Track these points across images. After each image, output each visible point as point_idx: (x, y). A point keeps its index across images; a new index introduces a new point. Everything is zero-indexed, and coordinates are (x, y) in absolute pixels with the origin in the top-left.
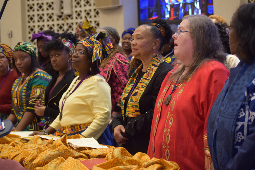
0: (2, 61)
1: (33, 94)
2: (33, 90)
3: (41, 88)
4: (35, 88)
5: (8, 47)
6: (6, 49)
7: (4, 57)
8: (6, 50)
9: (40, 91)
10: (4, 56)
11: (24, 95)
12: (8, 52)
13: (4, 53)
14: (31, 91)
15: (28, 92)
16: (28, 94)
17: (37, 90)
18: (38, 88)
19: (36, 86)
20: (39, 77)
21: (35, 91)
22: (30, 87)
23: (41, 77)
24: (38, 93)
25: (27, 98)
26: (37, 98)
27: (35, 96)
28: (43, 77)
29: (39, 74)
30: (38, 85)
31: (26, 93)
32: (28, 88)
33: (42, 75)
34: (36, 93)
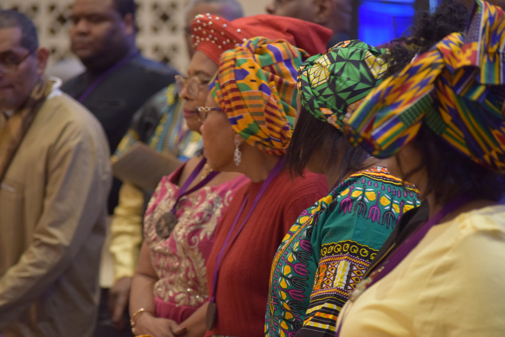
1: (323, 283)
2: (327, 264)
3: (355, 255)
4: (333, 252)
9: (348, 269)
11: (286, 278)
14: (317, 266)
15: (303, 268)
16: (302, 275)
17: (339, 263)
18: (344, 253)
19: (339, 247)
20: (355, 203)
21: (332, 269)
22: (315, 245)
23: (363, 206)
24: (340, 277)
25: (294, 292)
26: (331, 299)
27: (329, 291)
28: (371, 207)
29: (356, 192)
30: (348, 242)
31: (297, 269)
32: (307, 248)
33: (370, 195)
34: (332, 278)
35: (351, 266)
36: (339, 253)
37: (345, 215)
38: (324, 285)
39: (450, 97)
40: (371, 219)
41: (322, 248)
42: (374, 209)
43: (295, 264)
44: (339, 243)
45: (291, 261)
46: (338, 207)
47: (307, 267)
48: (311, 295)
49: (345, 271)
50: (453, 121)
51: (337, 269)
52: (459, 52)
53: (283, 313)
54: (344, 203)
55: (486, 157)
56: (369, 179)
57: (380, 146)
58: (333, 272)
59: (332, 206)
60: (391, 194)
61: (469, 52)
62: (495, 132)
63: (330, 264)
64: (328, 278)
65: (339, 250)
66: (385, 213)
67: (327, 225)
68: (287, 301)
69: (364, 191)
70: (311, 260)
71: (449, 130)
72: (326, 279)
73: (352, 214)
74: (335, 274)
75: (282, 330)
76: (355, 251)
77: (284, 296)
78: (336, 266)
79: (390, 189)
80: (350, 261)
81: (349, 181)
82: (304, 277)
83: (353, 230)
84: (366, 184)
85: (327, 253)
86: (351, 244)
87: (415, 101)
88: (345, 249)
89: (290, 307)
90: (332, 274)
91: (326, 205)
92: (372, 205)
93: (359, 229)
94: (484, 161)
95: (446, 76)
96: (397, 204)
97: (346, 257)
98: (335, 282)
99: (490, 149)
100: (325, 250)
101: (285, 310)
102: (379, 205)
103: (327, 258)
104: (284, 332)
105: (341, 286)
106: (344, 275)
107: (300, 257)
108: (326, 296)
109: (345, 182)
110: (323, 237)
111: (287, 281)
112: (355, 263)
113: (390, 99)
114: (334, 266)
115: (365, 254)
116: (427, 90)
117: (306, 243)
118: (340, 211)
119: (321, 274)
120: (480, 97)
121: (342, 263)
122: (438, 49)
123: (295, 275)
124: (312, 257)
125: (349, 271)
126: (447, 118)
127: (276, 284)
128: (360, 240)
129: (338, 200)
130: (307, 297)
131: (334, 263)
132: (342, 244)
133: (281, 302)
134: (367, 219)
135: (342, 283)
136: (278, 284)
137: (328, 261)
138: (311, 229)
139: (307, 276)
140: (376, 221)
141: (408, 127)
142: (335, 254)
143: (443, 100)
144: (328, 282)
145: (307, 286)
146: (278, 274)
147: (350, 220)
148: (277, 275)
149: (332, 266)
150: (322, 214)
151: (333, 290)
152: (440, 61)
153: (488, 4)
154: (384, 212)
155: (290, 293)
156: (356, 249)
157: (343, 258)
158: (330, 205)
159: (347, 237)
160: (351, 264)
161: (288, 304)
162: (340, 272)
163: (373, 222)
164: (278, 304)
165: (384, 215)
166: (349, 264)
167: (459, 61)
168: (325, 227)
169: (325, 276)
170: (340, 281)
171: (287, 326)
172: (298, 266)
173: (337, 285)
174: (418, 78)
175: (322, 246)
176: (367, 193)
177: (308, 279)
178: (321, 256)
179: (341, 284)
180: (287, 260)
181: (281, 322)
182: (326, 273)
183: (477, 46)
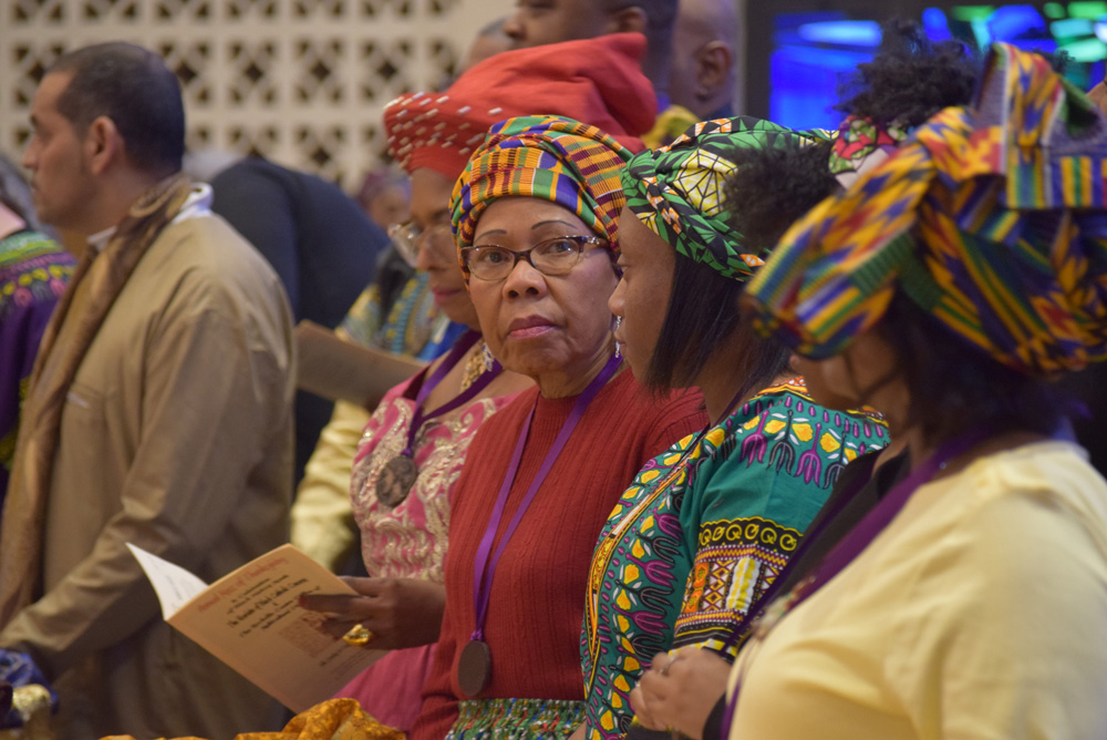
0: (563, 275)
1: (703, 599)
2: (711, 562)
3: (770, 547)
4: (724, 539)
5: (608, 156)
6: (594, 168)
7: (579, 243)
8: (600, 178)
9: (756, 573)
10: (581, 230)
12: (609, 198)
13: (580, 206)
14: (691, 564)
15: (663, 569)
16: (662, 584)
17: (736, 563)
18: (747, 542)
19: (736, 529)
20: (770, 445)
21: (722, 573)
22: (688, 524)
23: (787, 450)
24: (739, 590)
25: (645, 618)
26: (722, 631)
27: (718, 615)
28: (803, 454)
29: (773, 422)
30: (755, 521)
31: (652, 573)
32: (673, 530)
33: (801, 430)
34: (722, 591)
35: (762, 569)
36: (736, 541)
37: (752, 467)
38: (706, 605)
39: (948, 236)
40: (802, 476)
41: (702, 530)
42: (809, 457)
43: (648, 563)
44: (737, 522)
45: (639, 557)
46: (737, 450)
47: (672, 567)
48: (678, 623)
49: (751, 578)
50: (956, 283)
51: (732, 573)
52: (963, 148)
53: (620, 659)
54: (748, 444)
55: (1022, 353)
56: (798, 399)
57: (814, 335)
58: (725, 578)
59: (726, 449)
60: (842, 429)
61: (984, 147)
62: (1039, 303)
63: (716, 562)
64: (712, 591)
65: (737, 535)
66: (829, 467)
67: (713, 485)
68: (629, 636)
69: (790, 423)
70: (680, 554)
71: (947, 301)
72: (708, 591)
73: (765, 465)
74: (729, 583)
75: (615, 694)
76: (771, 540)
77: (624, 624)
78: (730, 567)
79: (840, 420)
80: (759, 559)
81: (759, 401)
82: (665, 588)
83: (766, 498)
84: (793, 408)
85: (711, 540)
86: (763, 525)
87: (881, 246)
88: (750, 534)
89: (637, 648)
90: (722, 584)
91: (713, 447)
92: (804, 449)
93: (779, 496)
94: (1018, 360)
95: (939, 194)
96: (852, 448)
97: (751, 551)
98: (729, 598)
99: (1029, 335)
100: (707, 534)
101: (625, 653)
102: (818, 451)
103: (712, 550)
104: (621, 696)
105: (742, 607)
106: (747, 587)
107: (658, 549)
108: (710, 624)
109: (751, 403)
110: (704, 509)
111: (631, 595)
112: (769, 562)
113: (830, 242)
114: (725, 567)
115: (790, 546)
116: (903, 223)
117: (670, 521)
118: (740, 459)
119: (697, 581)
120: (1010, 234)
121: (744, 562)
122: (920, 142)
123: (648, 583)
124: (681, 549)
125: (758, 579)
126: (943, 276)
127: (608, 601)
128: (780, 518)
129: (738, 437)
130: (669, 627)
131: (724, 562)
132: (744, 524)
133: (618, 638)
134: (796, 476)
135: (744, 601)
136: (611, 602)
137: (713, 556)
138: (681, 494)
139: (671, 586)
140: (812, 481)
141: (867, 295)
142: (728, 542)
143: (934, 241)
144: (714, 598)
145: (671, 605)
146: (612, 582)
147: (761, 477)
148: (610, 584)
149: (720, 567)
150: (704, 465)
151: (725, 615)
152: (926, 164)
153: (1017, 51)
154: (828, 464)
155: (636, 619)
156: (772, 535)
157: (745, 552)
158: (722, 446)
159: (755, 510)
160: (762, 564)
161: (631, 641)
162: (738, 580)
163: (807, 482)
164: (611, 641)
165: (827, 470)
166: (758, 564)
167: (964, 164)
168: (709, 489)
169: (707, 587)
170: (739, 597)
171: (627, 685)
172: (655, 567)
173: (733, 606)
174: (885, 200)
175: (702, 526)
176: (795, 426)
177: (673, 591)
178: (698, 546)
179: (741, 604)
180: (630, 553)
181: (614, 678)
182: (707, 580)
183: (1000, 134)
